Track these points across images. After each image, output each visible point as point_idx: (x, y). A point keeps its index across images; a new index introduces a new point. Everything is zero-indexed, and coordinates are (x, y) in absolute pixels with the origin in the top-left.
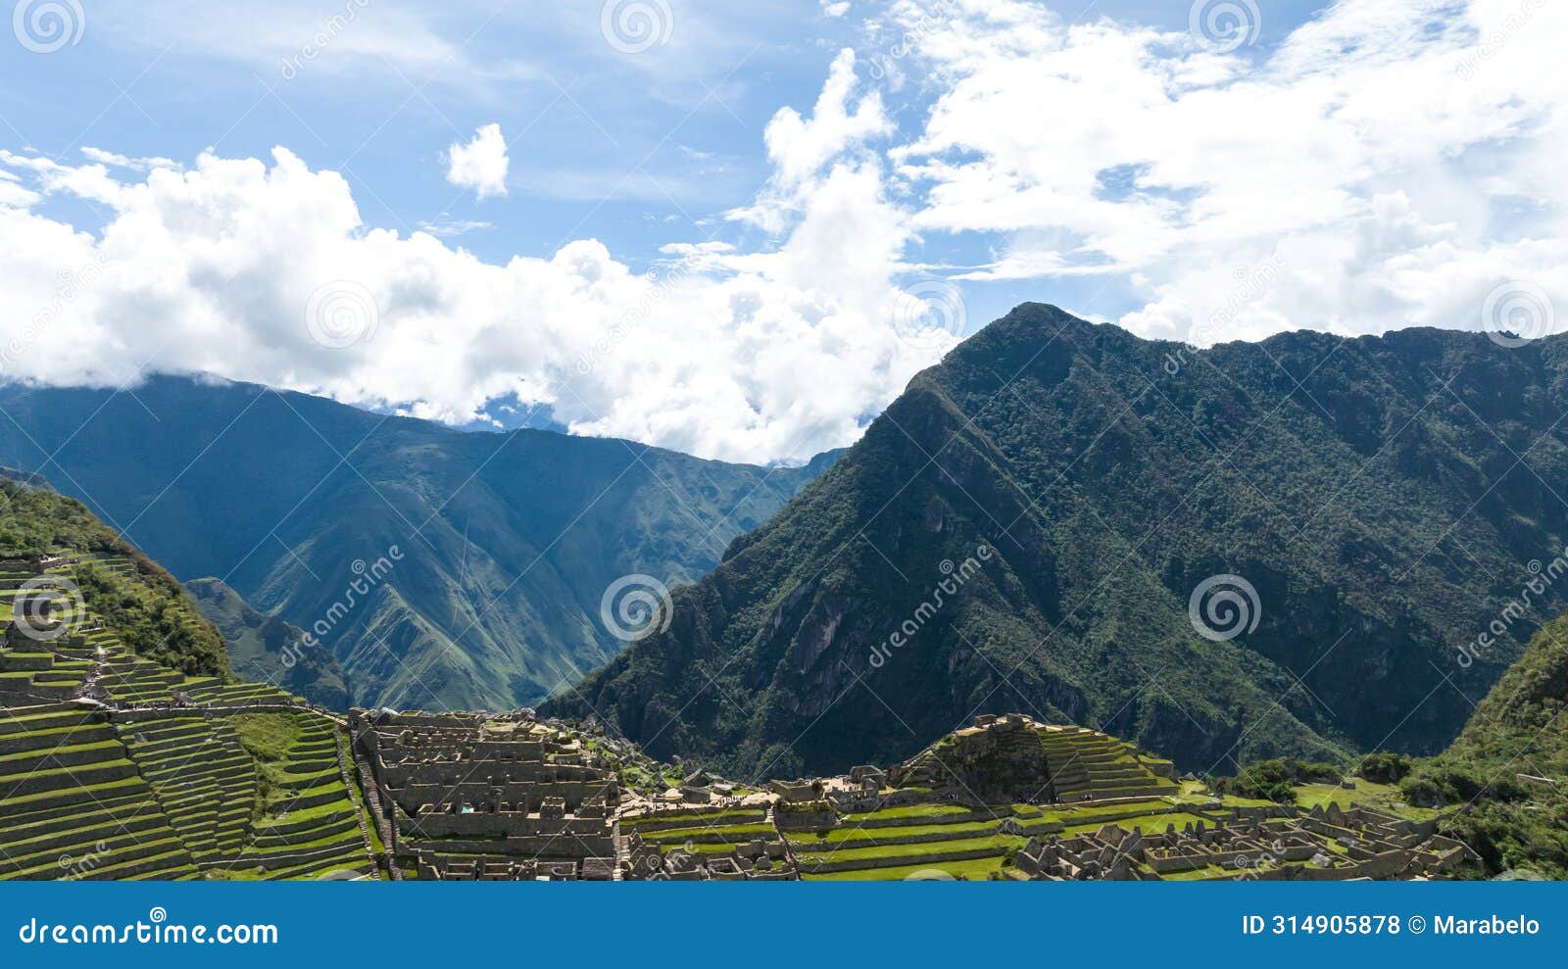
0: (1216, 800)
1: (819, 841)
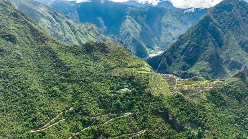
1: (185, 82)
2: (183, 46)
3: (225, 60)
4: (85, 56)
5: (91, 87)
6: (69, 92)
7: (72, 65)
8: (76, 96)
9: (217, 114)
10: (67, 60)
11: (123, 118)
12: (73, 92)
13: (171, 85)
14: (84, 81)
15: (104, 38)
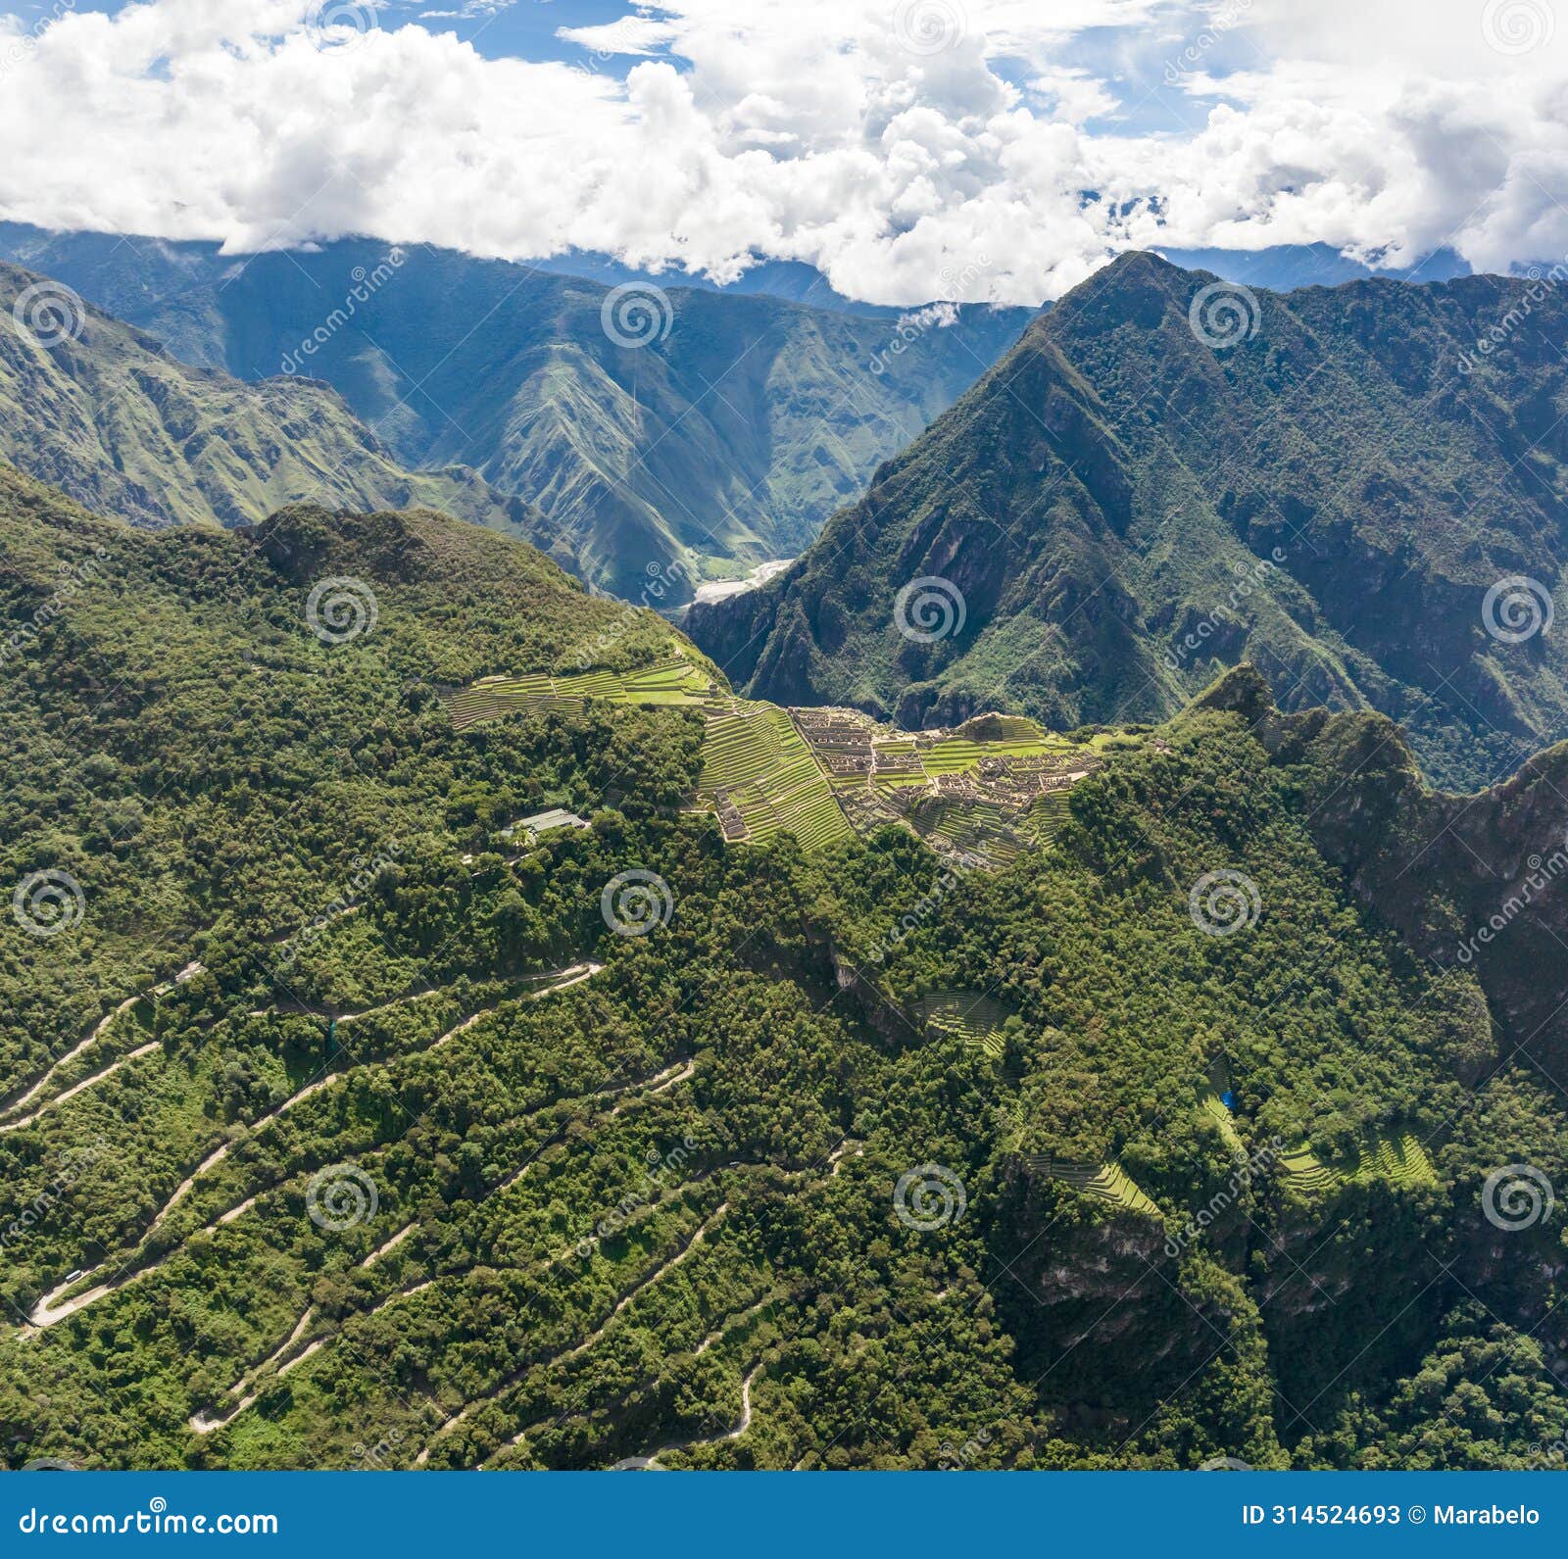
1: (928, 751)
2: (905, 531)
3: (1150, 607)
4: (264, 605)
5: (315, 815)
6: (160, 860)
7: (168, 670)
8: (216, 884)
9: (1114, 932)
10: (128, 632)
11: (552, 999)
12: (191, 862)
13: (841, 774)
14: (266, 779)
15: (397, 480)
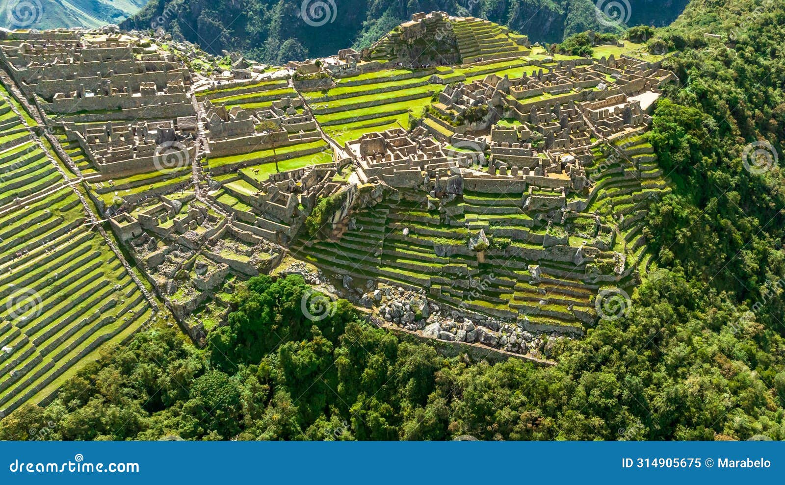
0: (550, 57)
1: (323, 96)
